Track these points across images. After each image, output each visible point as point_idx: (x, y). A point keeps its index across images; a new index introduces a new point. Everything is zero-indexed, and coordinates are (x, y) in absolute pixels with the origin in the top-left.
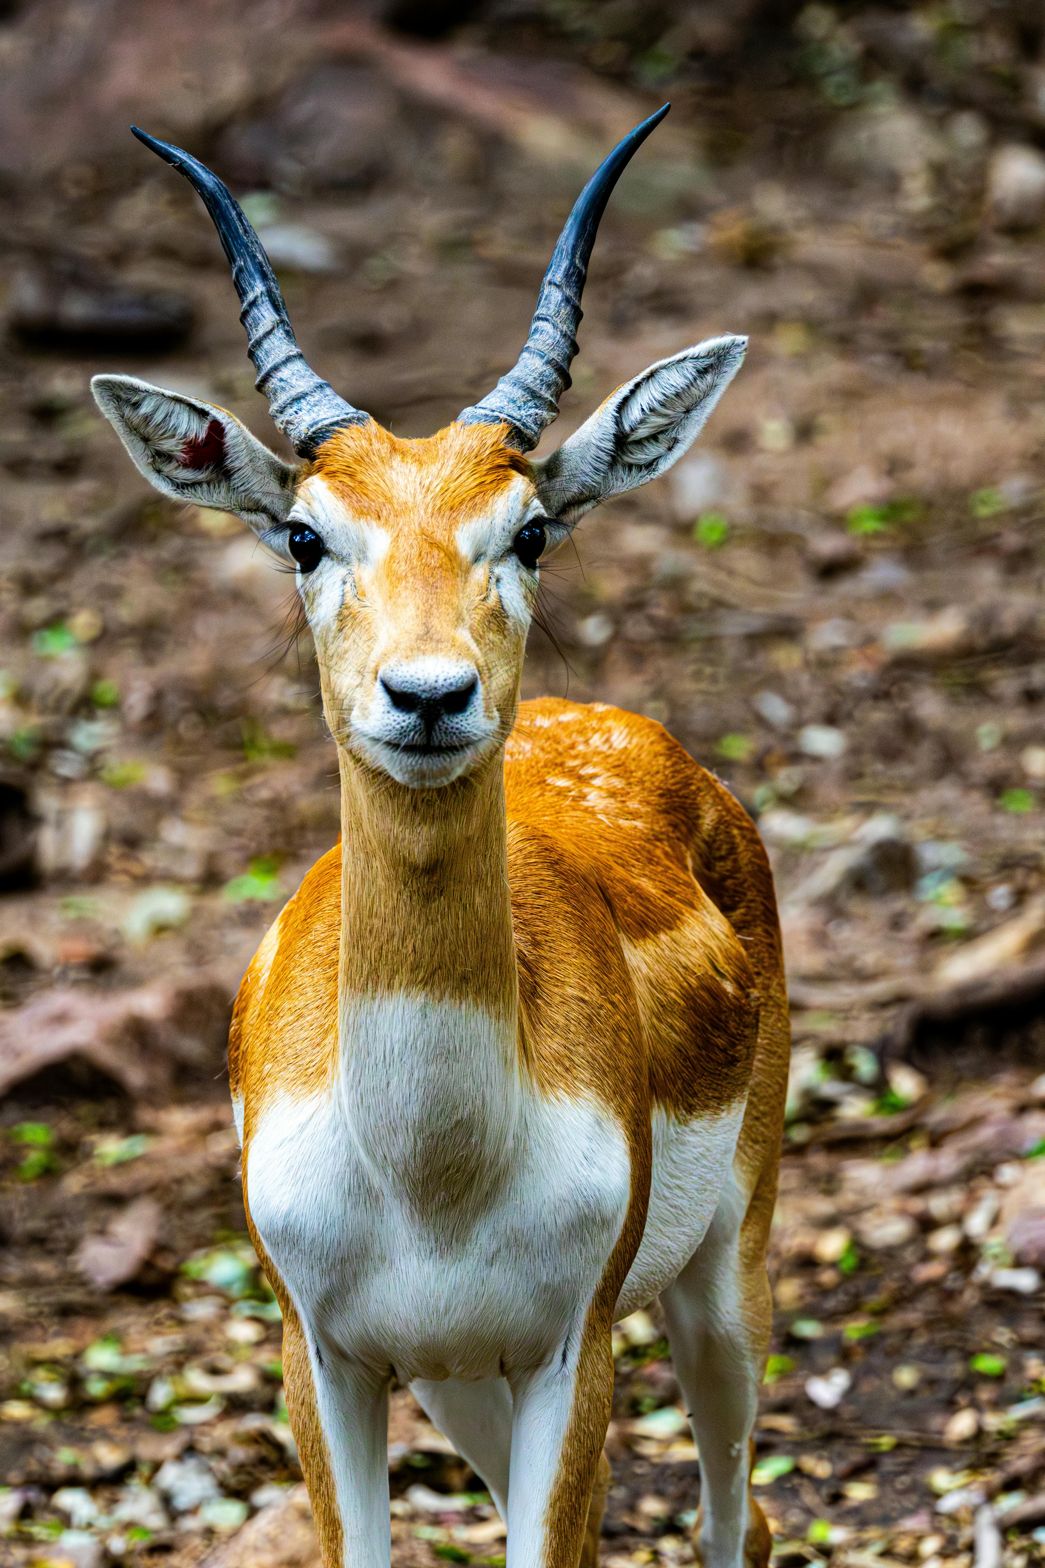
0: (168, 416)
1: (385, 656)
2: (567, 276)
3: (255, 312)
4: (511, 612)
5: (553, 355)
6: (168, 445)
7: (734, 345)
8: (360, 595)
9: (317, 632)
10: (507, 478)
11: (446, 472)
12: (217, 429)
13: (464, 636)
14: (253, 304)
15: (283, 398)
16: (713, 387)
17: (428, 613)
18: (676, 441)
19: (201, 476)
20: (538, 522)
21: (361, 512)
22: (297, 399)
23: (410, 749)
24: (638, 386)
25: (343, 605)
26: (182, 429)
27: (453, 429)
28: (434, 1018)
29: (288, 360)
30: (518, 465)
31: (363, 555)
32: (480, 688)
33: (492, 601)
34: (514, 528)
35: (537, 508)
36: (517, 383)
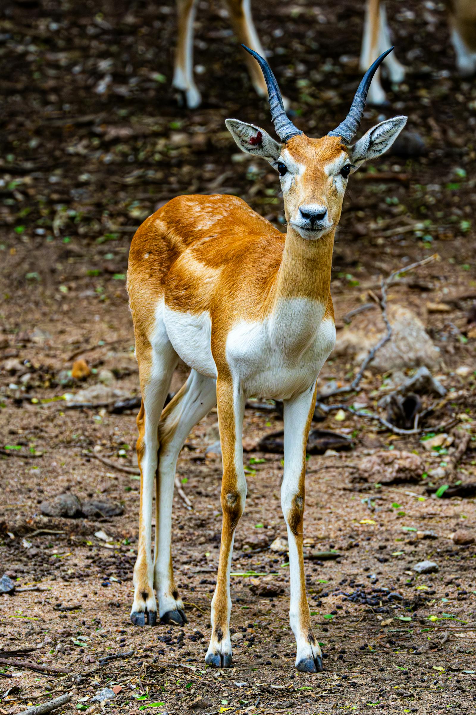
0: (246, 130)
1: (302, 203)
2: (362, 94)
3: (273, 100)
4: (339, 191)
5: (356, 117)
6: (246, 139)
7: (403, 119)
8: (296, 183)
9: (284, 193)
10: (340, 153)
11: (323, 150)
12: (260, 134)
13: (324, 198)
14: (273, 97)
15: (279, 125)
16: (397, 130)
17: (314, 191)
18: (387, 144)
19: (255, 147)
20: (348, 165)
21: (298, 160)
22: (283, 126)
23: (307, 229)
24: (377, 128)
25: (291, 186)
26: (250, 134)
27: (326, 137)
28: (309, 306)
29: (281, 115)
30: (343, 149)
31: (298, 172)
32: (327, 213)
33: (333, 188)
34: (341, 167)
35: (348, 161)
36: (345, 125)
